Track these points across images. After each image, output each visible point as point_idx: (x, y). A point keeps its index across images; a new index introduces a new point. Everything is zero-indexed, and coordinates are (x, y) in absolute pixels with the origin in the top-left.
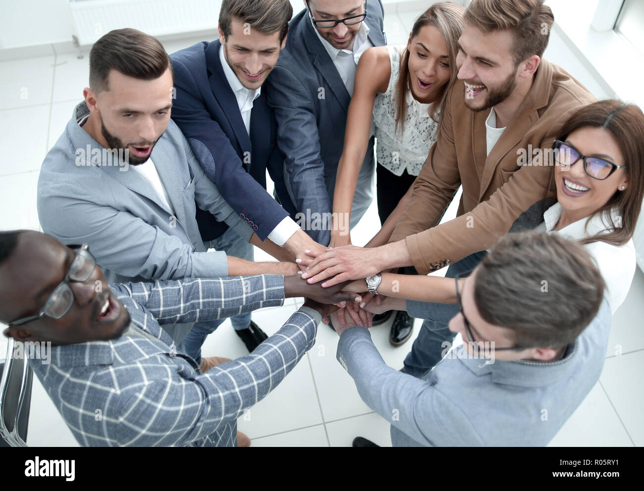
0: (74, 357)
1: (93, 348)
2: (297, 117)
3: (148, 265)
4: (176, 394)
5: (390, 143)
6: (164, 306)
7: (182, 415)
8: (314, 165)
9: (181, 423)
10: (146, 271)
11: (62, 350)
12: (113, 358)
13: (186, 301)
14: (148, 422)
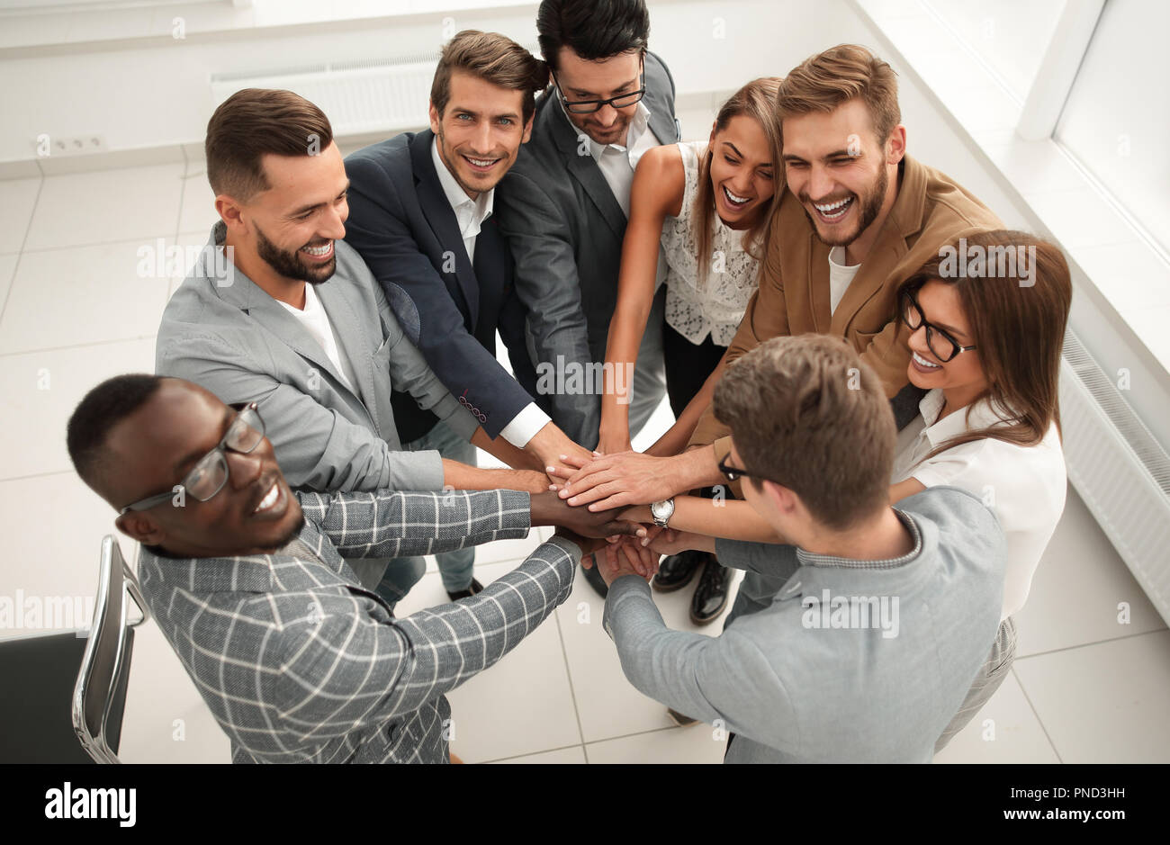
0: (215, 577)
1: (243, 566)
2: (544, 249)
3: (321, 468)
4: (365, 638)
5: (688, 292)
6: (348, 528)
7: (374, 670)
8: (572, 323)
9: (373, 683)
10: (318, 477)
11: (197, 566)
12: (272, 585)
13: (381, 524)
14: (323, 676)
